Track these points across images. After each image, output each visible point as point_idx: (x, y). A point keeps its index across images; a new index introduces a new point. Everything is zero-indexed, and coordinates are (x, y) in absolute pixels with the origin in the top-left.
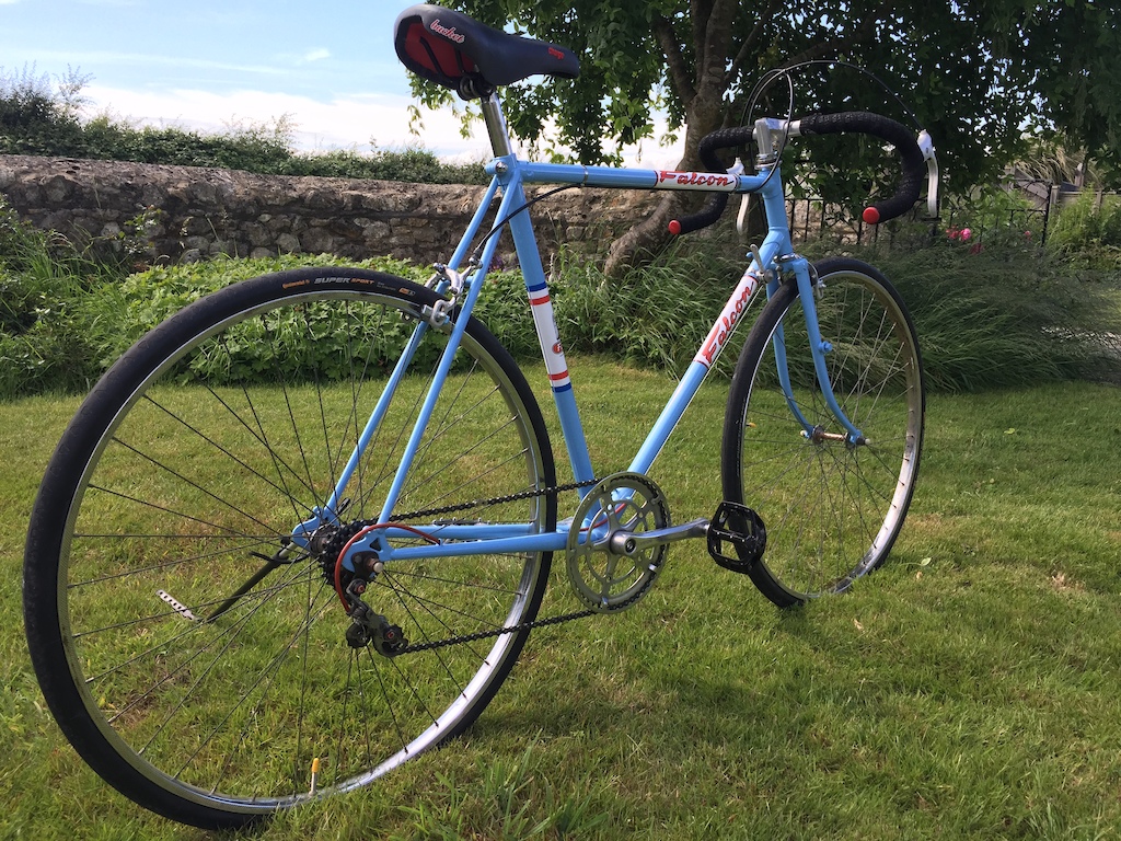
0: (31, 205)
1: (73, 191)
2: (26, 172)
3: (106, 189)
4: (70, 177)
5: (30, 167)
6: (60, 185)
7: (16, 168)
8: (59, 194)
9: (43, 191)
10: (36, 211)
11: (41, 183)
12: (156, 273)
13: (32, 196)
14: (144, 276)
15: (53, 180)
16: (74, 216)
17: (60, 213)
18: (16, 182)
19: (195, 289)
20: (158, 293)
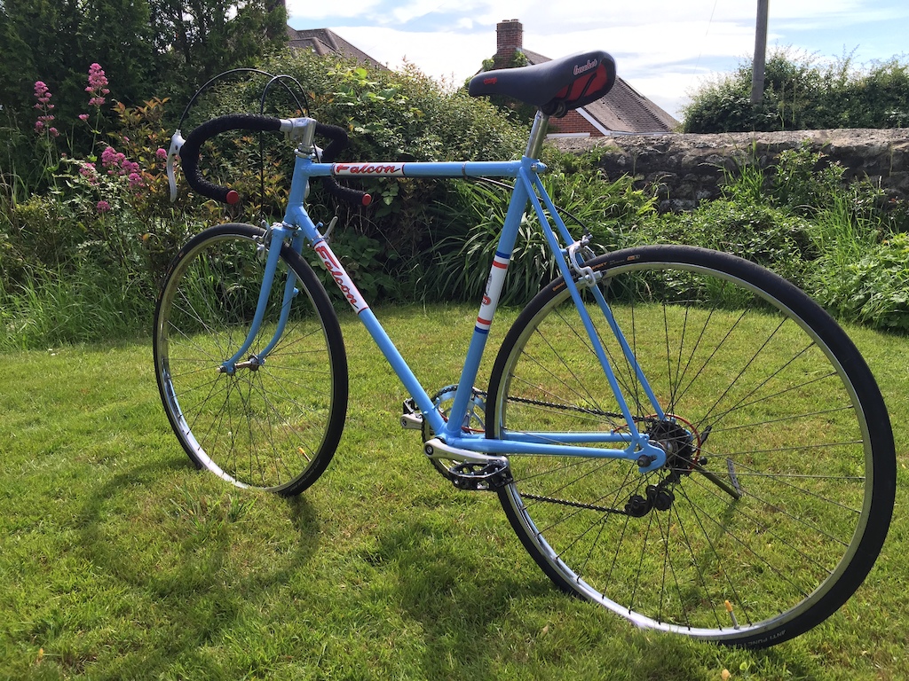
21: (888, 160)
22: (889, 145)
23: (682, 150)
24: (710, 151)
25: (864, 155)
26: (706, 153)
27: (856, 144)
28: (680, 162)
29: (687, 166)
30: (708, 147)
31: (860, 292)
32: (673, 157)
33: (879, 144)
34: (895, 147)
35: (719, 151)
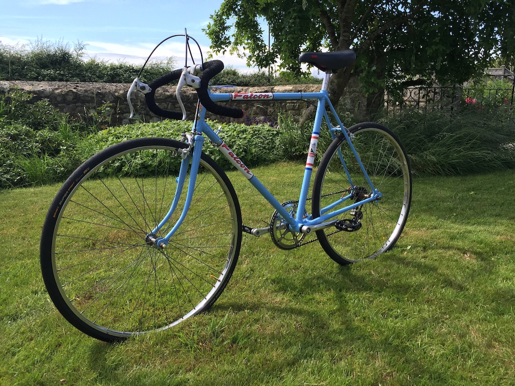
0: (59, 103)
1: (76, 96)
2: (57, 89)
3: (90, 95)
4: (75, 90)
5: (59, 86)
6: (71, 94)
7: (53, 87)
8: (70, 98)
9: (64, 96)
10: (61, 105)
11: (63, 93)
12: (110, 130)
13: (59, 99)
14: (105, 132)
15: (68, 92)
16: (77, 107)
17: (71, 105)
18: (53, 93)
19: (125, 137)
20: (110, 139)
27: (36, 89)
33: (48, 90)
34: (57, 92)
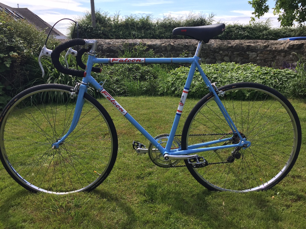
1: (172, 47)
4: (173, 44)
5: (165, 42)
9: (166, 48)
10: (164, 52)
13: (163, 49)
15: (169, 45)
21: (161, 48)
22: (161, 44)
23: (102, 45)
24: (111, 45)
25: (155, 47)
26: (110, 46)
27: (152, 44)
28: (102, 49)
29: (105, 50)
30: (110, 44)
31: (173, 87)
32: (99, 47)
33: (158, 44)
34: (163, 45)
35: (114, 45)
